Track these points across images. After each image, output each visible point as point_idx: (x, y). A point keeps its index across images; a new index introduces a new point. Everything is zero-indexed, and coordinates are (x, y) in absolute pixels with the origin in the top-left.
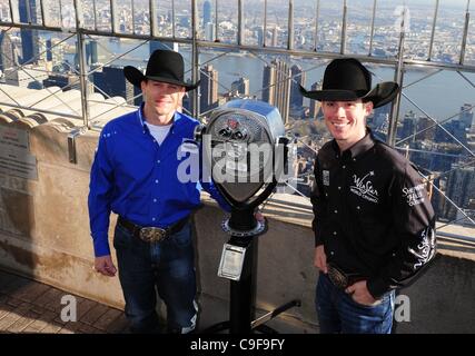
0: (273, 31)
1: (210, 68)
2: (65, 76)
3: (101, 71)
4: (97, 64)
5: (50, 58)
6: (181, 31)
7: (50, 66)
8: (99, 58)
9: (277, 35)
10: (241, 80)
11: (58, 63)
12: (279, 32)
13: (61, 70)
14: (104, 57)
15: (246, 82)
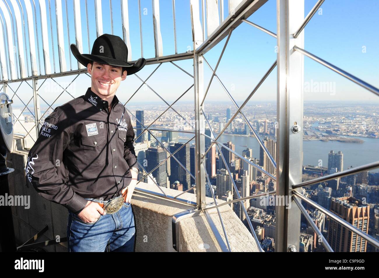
0: (265, 122)
1: (230, 143)
2: (156, 148)
3: (173, 145)
4: (172, 142)
5: (149, 139)
6: (215, 124)
7: (149, 143)
8: (173, 139)
9: (267, 124)
10: (248, 149)
11: (153, 142)
12: (269, 123)
13: (154, 145)
14: (175, 138)
15: (251, 150)
